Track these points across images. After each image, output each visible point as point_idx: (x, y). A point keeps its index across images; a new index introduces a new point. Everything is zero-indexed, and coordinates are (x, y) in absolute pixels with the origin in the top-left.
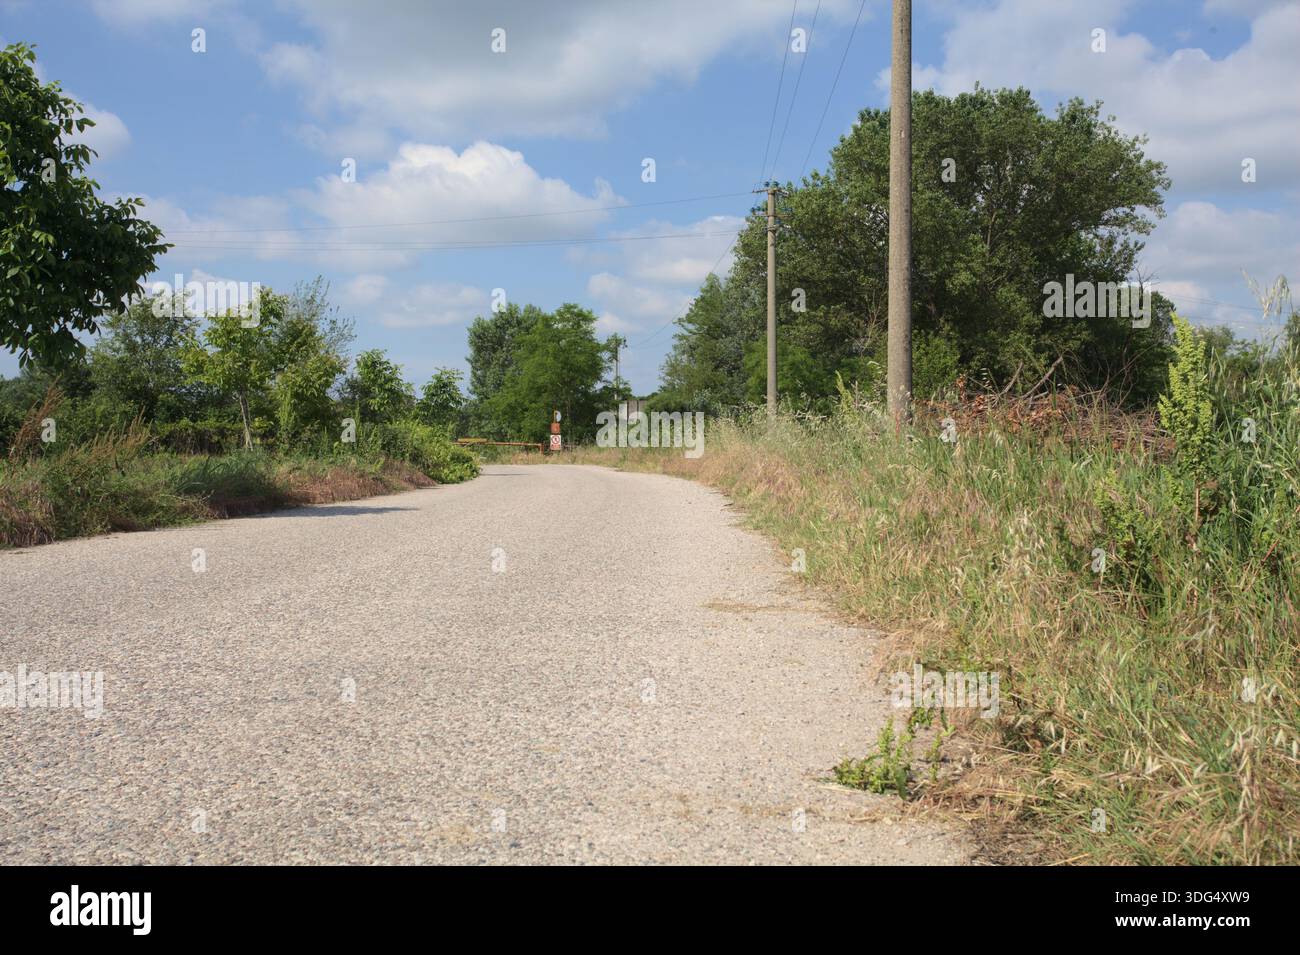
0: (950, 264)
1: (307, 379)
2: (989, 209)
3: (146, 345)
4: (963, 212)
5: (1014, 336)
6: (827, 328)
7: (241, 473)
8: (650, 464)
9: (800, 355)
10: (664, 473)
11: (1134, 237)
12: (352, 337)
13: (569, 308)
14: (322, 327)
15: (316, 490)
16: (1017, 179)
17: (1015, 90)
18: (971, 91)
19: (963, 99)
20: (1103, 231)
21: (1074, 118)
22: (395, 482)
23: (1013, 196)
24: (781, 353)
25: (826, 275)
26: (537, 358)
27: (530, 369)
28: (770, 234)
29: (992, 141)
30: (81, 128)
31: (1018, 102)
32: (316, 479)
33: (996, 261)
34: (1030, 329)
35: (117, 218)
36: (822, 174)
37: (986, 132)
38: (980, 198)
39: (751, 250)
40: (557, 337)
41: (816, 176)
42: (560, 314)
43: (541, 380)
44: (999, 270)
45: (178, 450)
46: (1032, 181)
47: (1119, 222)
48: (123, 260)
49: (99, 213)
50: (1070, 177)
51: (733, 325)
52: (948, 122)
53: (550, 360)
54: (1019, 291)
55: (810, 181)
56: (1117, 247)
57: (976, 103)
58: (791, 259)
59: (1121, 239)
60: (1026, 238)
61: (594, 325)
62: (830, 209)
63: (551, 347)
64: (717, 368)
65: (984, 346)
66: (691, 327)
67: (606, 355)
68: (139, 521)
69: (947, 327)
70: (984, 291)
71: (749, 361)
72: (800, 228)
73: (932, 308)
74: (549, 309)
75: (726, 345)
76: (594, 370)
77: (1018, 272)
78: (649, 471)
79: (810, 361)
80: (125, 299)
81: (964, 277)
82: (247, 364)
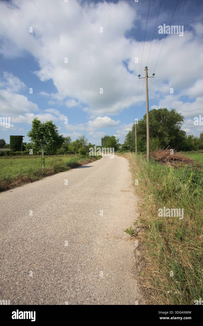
0: (158, 129)
1: (82, 150)
2: (163, 122)
3: (66, 142)
4: (159, 123)
5: (166, 138)
6: (143, 137)
7: (74, 163)
8: (122, 156)
9: (140, 140)
10: (123, 157)
11: (180, 125)
12: (88, 140)
13: (113, 136)
14: (85, 140)
15: (83, 163)
16: (166, 119)
17: (165, 108)
18: (160, 109)
19: (159, 110)
20: (177, 125)
21: (172, 111)
22: (92, 161)
23: (165, 121)
24: (138, 140)
25: (143, 131)
26: (109, 142)
27: (108, 143)
28: (136, 128)
29: (162, 115)
30: (57, 128)
31: (165, 110)
32: (83, 162)
33: (164, 129)
34: (168, 137)
35: (61, 137)
36: (142, 119)
37: (162, 114)
38: (161, 121)
39: (134, 128)
40: (111, 140)
41: (141, 119)
42: (112, 137)
43: (109, 145)
44: (164, 130)
45: (70, 154)
46: (168, 119)
47: (178, 124)
48: (61, 141)
49: (59, 137)
50: (172, 118)
51: (132, 137)
52: (157, 112)
53: (110, 142)
54: (166, 132)
55: (141, 120)
56: (178, 126)
57: (161, 110)
58: (139, 129)
59: (179, 125)
60: (167, 126)
61: (116, 138)
62: (143, 123)
63: (111, 141)
64: (130, 142)
65: (162, 139)
66: (127, 137)
67: (117, 141)
68: (63, 170)
69: (158, 137)
70: (162, 132)
71: (134, 141)
72: (140, 126)
73: (156, 134)
74: (111, 136)
75: (131, 139)
76: (116, 143)
77: (166, 130)
78: (121, 156)
79: (141, 141)
80: (62, 145)
81: (160, 131)
82: (76, 148)
